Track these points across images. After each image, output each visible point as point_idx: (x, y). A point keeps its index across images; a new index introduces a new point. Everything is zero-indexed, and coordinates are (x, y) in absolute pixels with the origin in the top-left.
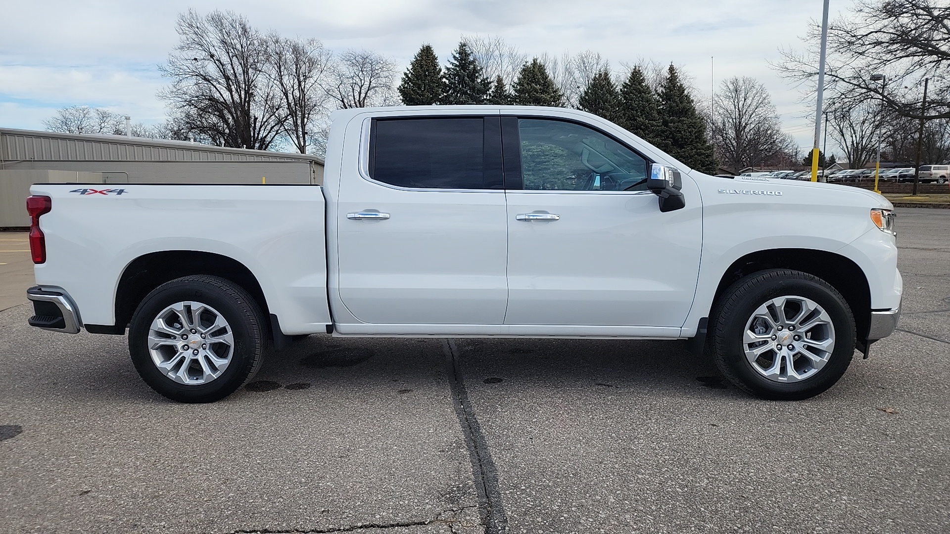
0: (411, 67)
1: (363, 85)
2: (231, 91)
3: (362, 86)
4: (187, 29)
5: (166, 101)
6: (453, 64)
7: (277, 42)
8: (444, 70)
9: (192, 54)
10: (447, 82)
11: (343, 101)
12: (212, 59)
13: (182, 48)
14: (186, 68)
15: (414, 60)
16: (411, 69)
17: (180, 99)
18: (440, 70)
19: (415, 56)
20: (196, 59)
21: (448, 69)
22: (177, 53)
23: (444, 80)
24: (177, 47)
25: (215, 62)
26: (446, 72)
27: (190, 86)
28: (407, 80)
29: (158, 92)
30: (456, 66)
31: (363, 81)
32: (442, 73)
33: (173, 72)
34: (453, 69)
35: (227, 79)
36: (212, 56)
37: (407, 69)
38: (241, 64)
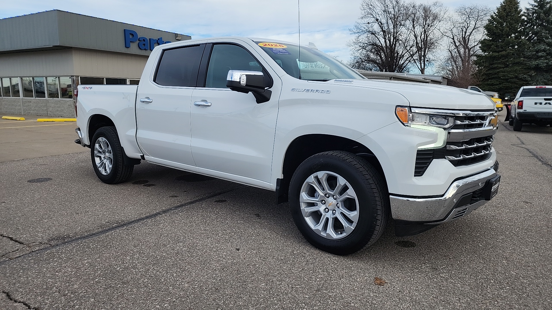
0: (497, 11)
1: (469, 26)
2: (385, 39)
3: (468, 28)
4: (366, 7)
5: (351, 47)
6: (532, 5)
7: (414, 7)
8: (524, 10)
9: (366, 20)
10: (526, 19)
11: (453, 39)
12: (377, 22)
13: (362, 18)
14: (363, 28)
15: (500, 6)
16: (497, 13)
17: (357, 46)
18: (521, 11)
19: (501, 3)
20: (369, 23)
21: (528, 9)
22: (360, 21)
23: (523, 17)
24: (359, 18)
25: (378, 24)
26: (526, 11)
27: (364, 38)
28: (493, 19)
29: (347, 43)
30: (535, 6)
31: (469, 25)
32: (522, 13)
33: (356, 31)
34: (532, 9)
35: (384, 32)
36: (377, 20)
37: (494, 13)
38: (393, 22)
